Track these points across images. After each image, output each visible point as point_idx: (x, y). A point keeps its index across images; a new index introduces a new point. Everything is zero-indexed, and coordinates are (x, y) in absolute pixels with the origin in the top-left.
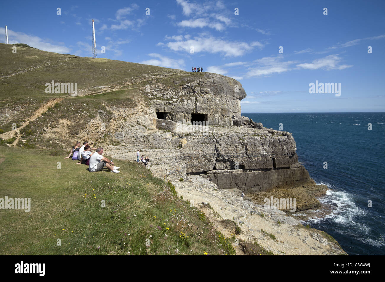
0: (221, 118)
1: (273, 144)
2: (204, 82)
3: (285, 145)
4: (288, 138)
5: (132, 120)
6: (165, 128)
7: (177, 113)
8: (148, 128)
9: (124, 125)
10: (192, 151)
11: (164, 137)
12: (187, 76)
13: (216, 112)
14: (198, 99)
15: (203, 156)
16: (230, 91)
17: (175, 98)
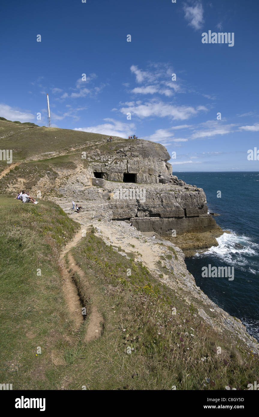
0: (149, 177)
1: (184, 198)
2: (134, 148)
3: (195, 199)
4: (199, 194)
5: (73, 179)
6: (98, 185)
7: (111, 173)
8: (85, 184)
9: (66, 182)
10: (118, 203)
11: (96, 192)
12: (121, 143)
13: (144, 172)
14: (129, 161)
15: (126, 206)
16: (157, 155)
17: (110, 161)
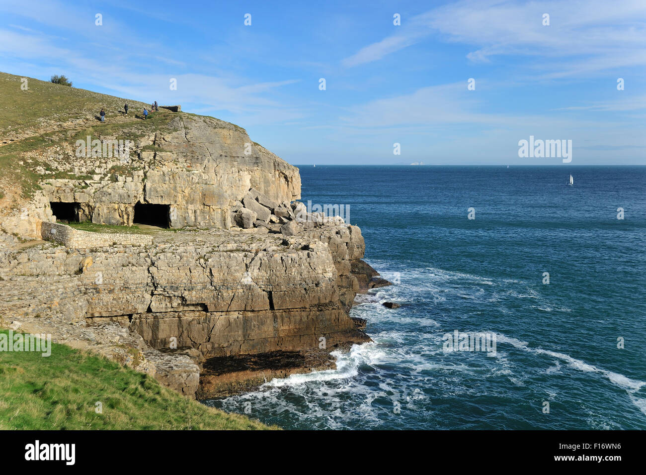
0: (203, 212)
1: (267, 266)
2: (164, 139)
3: (295, 268)
6: (55, 239)
7: (101, 205)
8: (23, 238)
10: (101, 280)
13: (190, 201)
14: (148, 174)
15: (122, 288)
17: (97, 174)
